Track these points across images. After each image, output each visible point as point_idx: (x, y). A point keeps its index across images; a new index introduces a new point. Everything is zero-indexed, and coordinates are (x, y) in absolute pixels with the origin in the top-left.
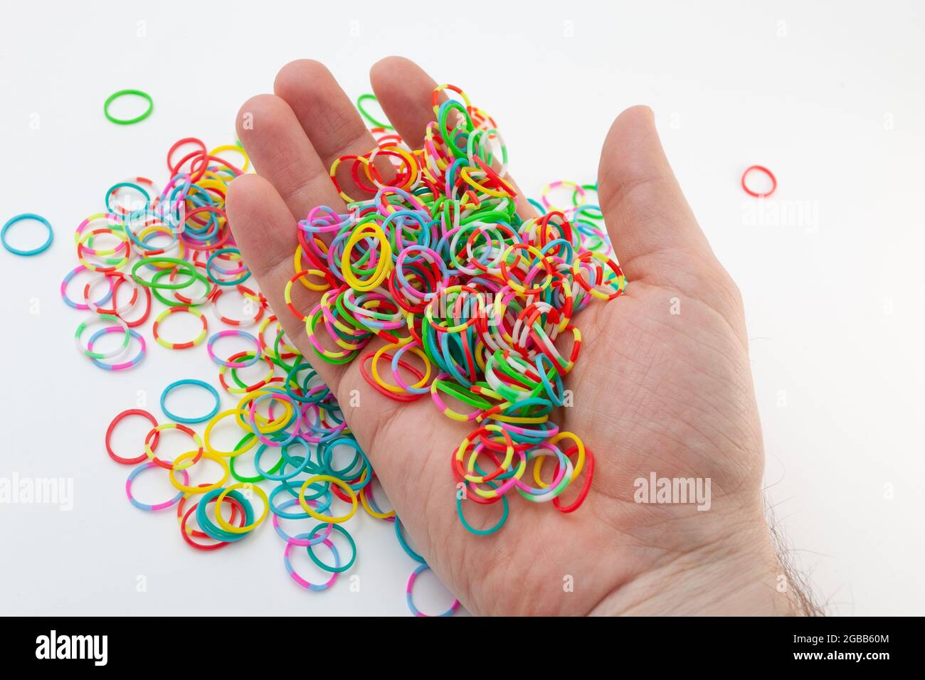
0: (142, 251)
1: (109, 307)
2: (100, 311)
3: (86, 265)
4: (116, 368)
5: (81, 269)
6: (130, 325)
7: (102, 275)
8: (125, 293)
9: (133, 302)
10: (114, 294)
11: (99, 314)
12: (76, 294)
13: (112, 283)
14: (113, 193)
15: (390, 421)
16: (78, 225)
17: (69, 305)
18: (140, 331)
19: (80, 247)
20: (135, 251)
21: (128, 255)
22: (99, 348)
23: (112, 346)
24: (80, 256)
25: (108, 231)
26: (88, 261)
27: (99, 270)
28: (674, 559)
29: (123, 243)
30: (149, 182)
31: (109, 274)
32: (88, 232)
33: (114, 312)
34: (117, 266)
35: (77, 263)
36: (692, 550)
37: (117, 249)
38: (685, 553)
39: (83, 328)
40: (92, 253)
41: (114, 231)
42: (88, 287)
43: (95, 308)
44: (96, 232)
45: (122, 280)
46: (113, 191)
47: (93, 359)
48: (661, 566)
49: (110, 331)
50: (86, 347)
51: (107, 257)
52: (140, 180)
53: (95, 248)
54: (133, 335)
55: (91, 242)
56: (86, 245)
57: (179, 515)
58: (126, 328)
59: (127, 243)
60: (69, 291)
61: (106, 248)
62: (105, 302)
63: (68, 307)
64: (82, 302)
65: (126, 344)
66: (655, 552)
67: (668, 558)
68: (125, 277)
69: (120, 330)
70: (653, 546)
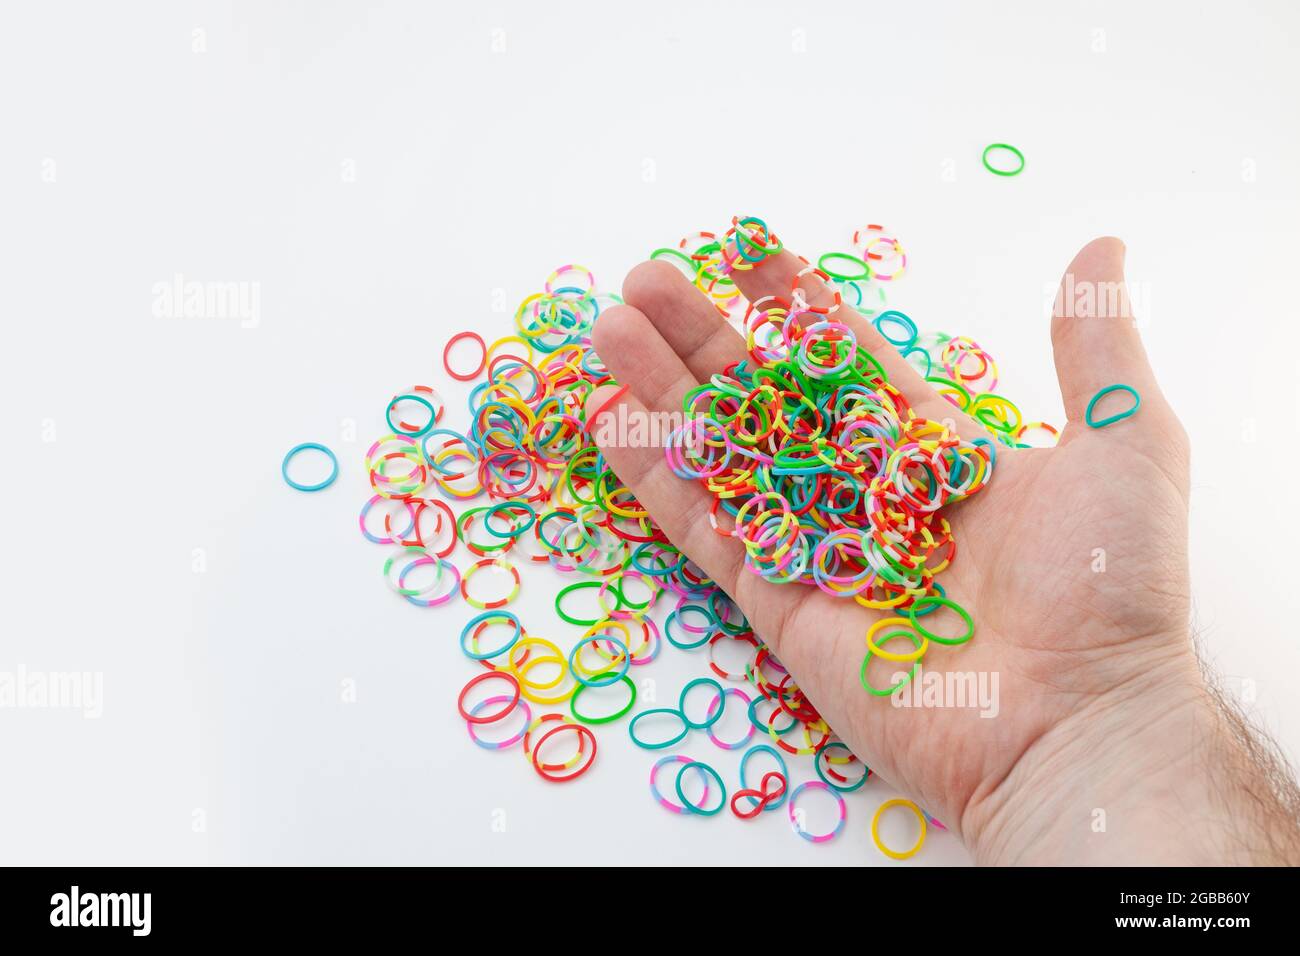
0: (440, 476)
1: (413, 538)
2: (406, 544)
3: (381, 494)
4: (434, 604)
5: (377, 499)
6: (442, 555)
7: (401, 502)
8: (428, 521)
9: (438, 529)
10: (416, 524)
11: (404, 547)
12: (376, 528)
13: (412, 512)
14: (393, 408)
15: (795, 612)
16: (368, 449)
17: (371, 540)
18: (449, 560)
19: (373, 474)
20: (432, 475)
21: (424, 480)
22: (411, 584)
23: (425, 581)
24: (374, 484)
25: (402, 455)
26: (383, 490)
27: (394, 497)
28: (1092, 701)
29: (418, 467)
30: (429, 390)
31: (408, 500)
32: (380, 456)
33: (420, 544)
34: (412, 493)
35: (372, 492)
36: (1108, 690)
37: (412, 475)
38: (1102, 694)
39: (390, 563)
40: (385, 480)
41: (407, 454)
42: (388, 518)
43: (399, 541)
44: (389, 457)
45: (423, 506)
46: (392, 407)
47: (407, 596)
48: (1080, 709)
49: (419, 563)
50: (398, 585)
51: (401, 484)
52: (418, 388)
53: (388, 474)
54: (444, 565)
55: (383, 467)
56: (378, 471)
57: (527, 750)
58: (436, 559)
59: (423, 468)
60: (368, 524)
61: (400, 475)
62: (408, 532)
63: (371, 543)
64: (384, 535)
65: (439, 576)
66: (1070, 698)
67: (1085, 701)
68: (426, 502)
69: (429, 561)
70: (1069, 692)
